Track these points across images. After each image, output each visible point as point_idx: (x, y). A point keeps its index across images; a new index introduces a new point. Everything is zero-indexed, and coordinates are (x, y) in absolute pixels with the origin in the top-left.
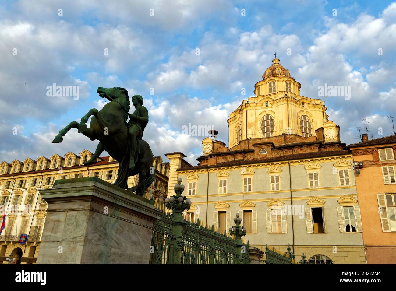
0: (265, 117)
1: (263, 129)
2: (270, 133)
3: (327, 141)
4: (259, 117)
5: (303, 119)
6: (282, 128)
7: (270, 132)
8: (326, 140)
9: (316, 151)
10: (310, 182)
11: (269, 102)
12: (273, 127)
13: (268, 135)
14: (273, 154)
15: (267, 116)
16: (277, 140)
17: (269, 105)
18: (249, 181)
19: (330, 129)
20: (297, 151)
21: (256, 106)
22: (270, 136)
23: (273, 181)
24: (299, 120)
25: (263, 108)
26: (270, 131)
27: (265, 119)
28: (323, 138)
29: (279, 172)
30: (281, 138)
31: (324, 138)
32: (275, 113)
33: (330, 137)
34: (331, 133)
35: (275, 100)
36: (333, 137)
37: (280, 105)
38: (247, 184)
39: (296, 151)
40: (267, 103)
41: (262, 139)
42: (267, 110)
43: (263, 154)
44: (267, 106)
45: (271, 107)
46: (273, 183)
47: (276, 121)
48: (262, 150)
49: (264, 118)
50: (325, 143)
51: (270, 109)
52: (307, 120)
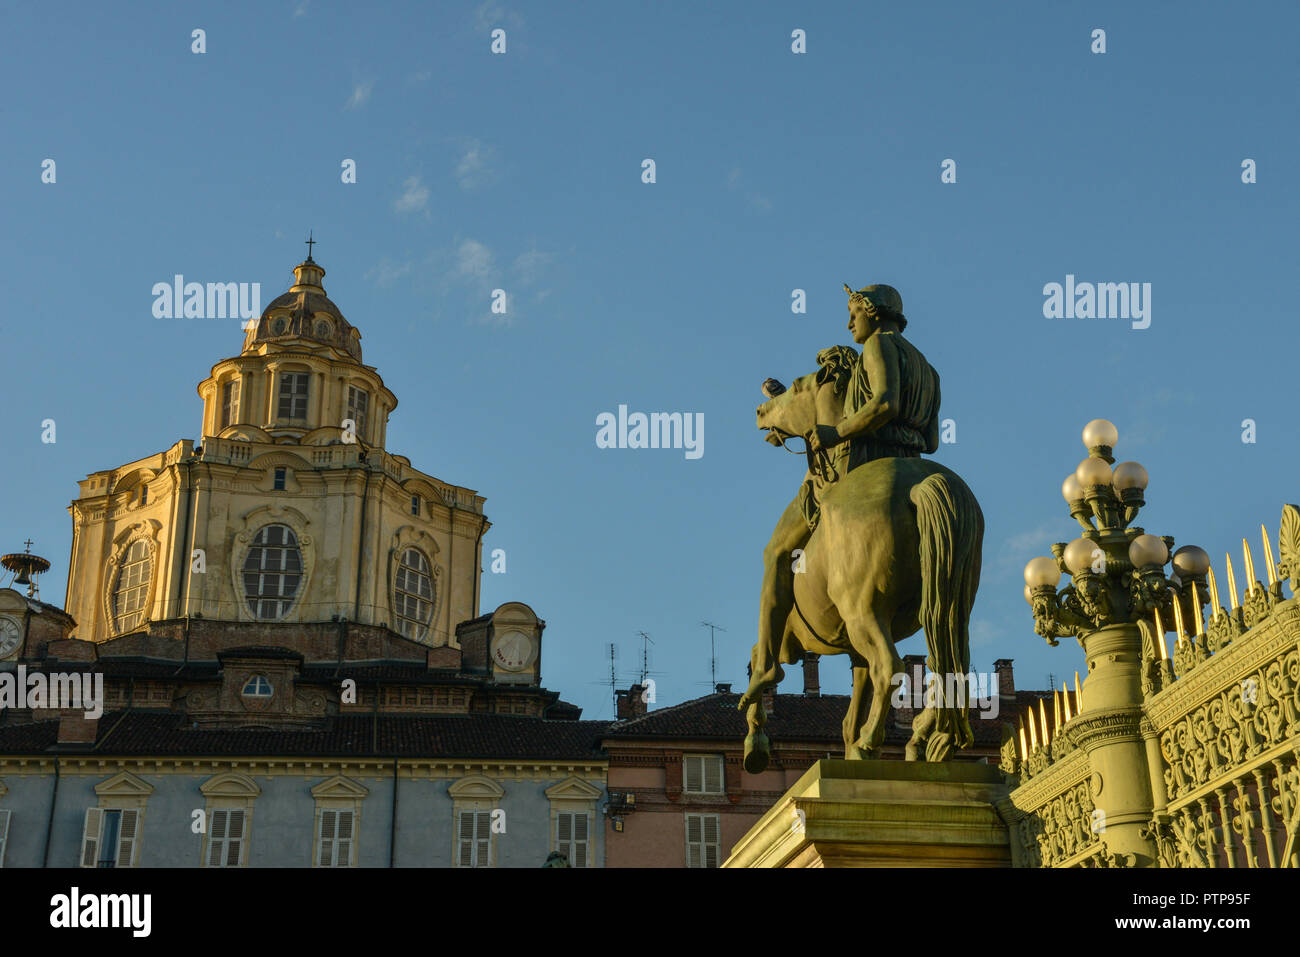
0: (265, 533)
1: (250, 580)
2: (280, 606)
3: (499, 675)
4: (238, 525)
5: (407, 563)
6: (333, 593)
7: (281, 598)
8: (496, 670)
9: (462, 712)
10: (460, 845)
11: (289, 471)
12: (293, 582)
13: (269, 610)
14: (299, 704)
15: (275, 531)
16: (307, 638)
17: (290, 486)
18: (232, 822)
19: (513, 634)
20: (391, 702)
21: (235, 479)
22: (279, 616)
23: (328, 832)
24: (395, 565)
25: (263, 493)
26: (281, 592)
27: (265, 541)
28: (485, 661)
29: (354, 799)
30: (325, 632)
31: (490, 662)
32: (308, 523)
33: (510, 663)
34: (517, 646)
35: (318, 471)
36: (520, 663)
37: (335, 495)
38: (222, 835)
39: (388, 699)
40: (280, 474)
41: (248, 624)
42: (279, 501)
43: (257, 694)
44: (280, 486)
45: (295, 495)
46: (328, 840)
47: (308, 557)
48: (254, 681)
49: (259, 537)
50: (490, 682)
51: (293, 503)
52: (420, 568)
